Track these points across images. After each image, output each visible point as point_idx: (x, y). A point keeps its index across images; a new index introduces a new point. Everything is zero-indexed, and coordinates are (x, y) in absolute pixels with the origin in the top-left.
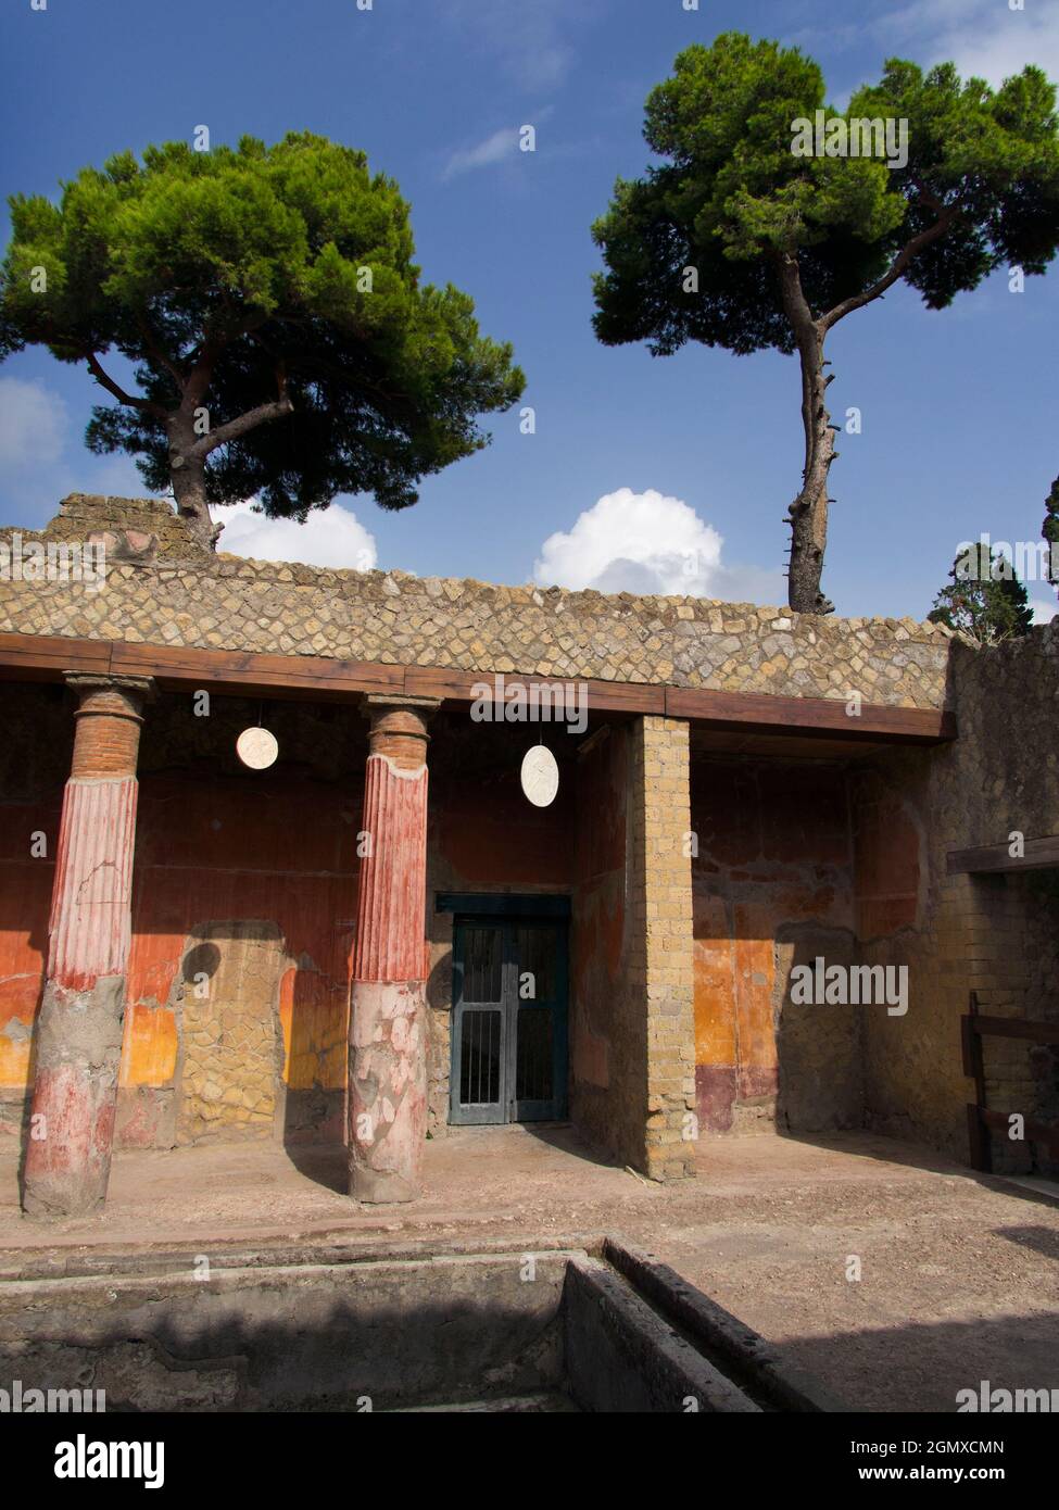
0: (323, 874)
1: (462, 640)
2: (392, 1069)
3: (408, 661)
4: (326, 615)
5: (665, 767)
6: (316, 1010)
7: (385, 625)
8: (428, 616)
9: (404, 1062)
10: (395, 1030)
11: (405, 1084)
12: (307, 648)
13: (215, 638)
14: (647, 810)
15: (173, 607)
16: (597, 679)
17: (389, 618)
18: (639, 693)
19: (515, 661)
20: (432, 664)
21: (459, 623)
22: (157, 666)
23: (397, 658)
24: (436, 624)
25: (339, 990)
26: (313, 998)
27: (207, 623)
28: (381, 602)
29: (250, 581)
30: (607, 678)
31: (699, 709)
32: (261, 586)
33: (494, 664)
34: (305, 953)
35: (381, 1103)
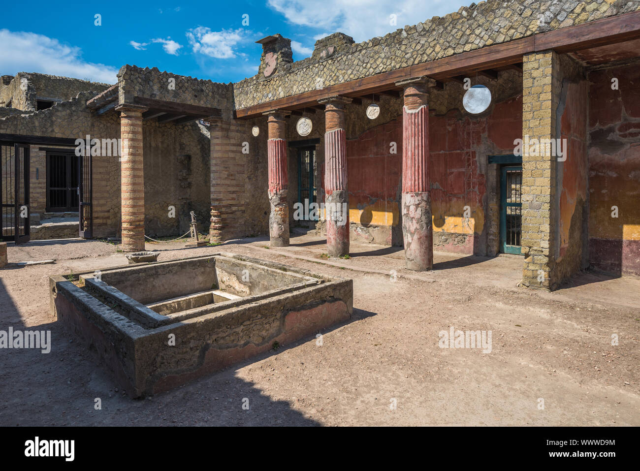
0: (442, 152)
1: (431, 47)
2: (410, 224)
3: (411, 63)
4: (383, 55)
5: (535, 80)
6: (441, 203)
7: (402, 51)
8: (418, 41)
9: (414, 221)
10: (410, 210)
11: (415, 230)
12: (377, 71)
13: (352, 76)
14: (524, 106)
15: (341, 69)
16: (495, 44)
17: (403, 47)
18: (518, 44)
19: (454, 49)
20: (420, 62)
21: (430, 40)
22: (339, 91)
23: (407, 64)
24: (421, 44)
25: (450, 196)
26: (440, 200)
27: (349, 72)
28: (400, 43)
29: (360, 51)
30: (500, 42)
31: (557, 41)
32: (364, 51)
33: (444, 53)
34: (437, 183)
35: (407, 235)
